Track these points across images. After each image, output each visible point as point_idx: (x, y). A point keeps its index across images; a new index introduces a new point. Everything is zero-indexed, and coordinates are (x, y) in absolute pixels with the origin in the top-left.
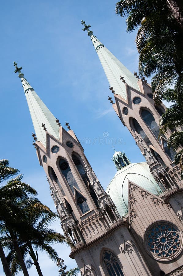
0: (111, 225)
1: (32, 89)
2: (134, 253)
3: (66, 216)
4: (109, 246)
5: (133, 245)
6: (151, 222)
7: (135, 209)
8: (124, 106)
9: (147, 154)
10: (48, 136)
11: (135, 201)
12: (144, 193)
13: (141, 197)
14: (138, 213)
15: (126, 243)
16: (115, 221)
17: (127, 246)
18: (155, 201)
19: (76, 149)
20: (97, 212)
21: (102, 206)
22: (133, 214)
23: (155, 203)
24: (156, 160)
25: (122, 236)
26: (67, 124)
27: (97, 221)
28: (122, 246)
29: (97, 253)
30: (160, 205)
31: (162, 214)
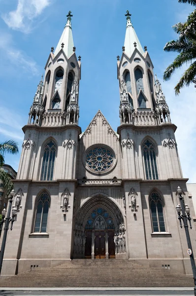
0: (67, 124)
1: (70, 28)
2: (72, 151)
3: (38, 102)
4: (56, 137)
5: (74, 145)
6: (98, 143)
7: (93, 129)
8: (126, 60)
9: (124, 94)
10: (62, 51)
11: (95, 123)
12: (105, 122)
13: (101, 123)
14: (92, 132)
15: (70, 141)
16: (71, 123)
17: (69, 144)
18: (110, 131)
19: (76, 70)
20: (62, 112)
21: (69, 109)
22: (89, 131)
23: (109, 132)
24: (128, 100)
25: (70, 135)
26: (80, 57)
27: (59, 117)
28: (66, 141)
29: (44, 138)
30: (112, 135)
31: (109, 141)
